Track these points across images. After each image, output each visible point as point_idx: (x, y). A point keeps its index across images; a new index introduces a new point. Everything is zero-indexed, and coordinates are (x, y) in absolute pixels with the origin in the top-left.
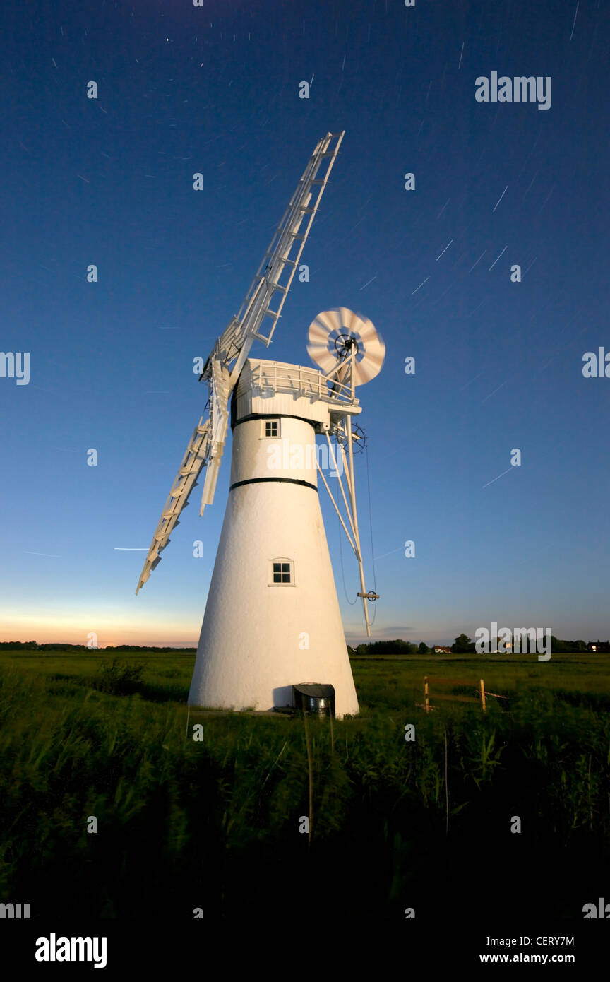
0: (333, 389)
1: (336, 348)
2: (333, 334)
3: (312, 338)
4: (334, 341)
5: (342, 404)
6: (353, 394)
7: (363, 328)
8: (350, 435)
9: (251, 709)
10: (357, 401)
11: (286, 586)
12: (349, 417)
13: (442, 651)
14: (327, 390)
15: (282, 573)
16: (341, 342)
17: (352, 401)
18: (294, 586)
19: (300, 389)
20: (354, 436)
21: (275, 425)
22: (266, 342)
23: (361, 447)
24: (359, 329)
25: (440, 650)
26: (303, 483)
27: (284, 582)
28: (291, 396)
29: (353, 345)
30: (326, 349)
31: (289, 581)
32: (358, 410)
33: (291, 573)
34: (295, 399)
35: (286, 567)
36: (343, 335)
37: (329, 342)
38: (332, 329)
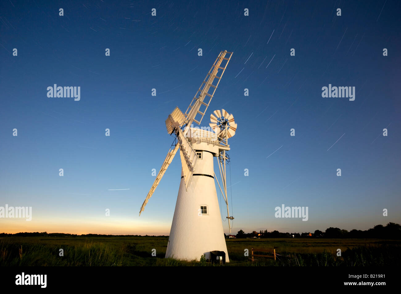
0: (219, 140)
1: (220, 124)
2: (219, 119)
3: (212, 120)
4: (219, 121)
5: (223, 147)
6: (227, 143)
7: (230, 117)
8: (225, 158)
9: (195, 261)
10: (229, 146)
11: (205, 215)
12: (224, 151)
13: (232, 237)
14: (218, 141)
15: (204, 210)
16: (222, 122)
17: (227, 146)
18: (208, 215)
19: (210, 141)
20: (226, 158)
21: (200, 154)
22: (199, 123)
23: (228, 162)
24: (228, 118)
25: (231, 237)
26: (210, 176)
27: (205, 213)
28: (207, 144)
29: (226, 124)
30: (216, 125)
31: (206, 213)
32: (229, 149)
33: (207, 210)
34: (208, 145)
35: (205, 208)
36: (222, 120)
37: (218, 122)
38: (219, 117)
